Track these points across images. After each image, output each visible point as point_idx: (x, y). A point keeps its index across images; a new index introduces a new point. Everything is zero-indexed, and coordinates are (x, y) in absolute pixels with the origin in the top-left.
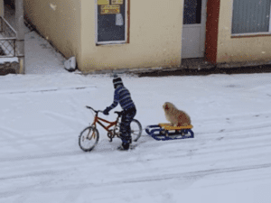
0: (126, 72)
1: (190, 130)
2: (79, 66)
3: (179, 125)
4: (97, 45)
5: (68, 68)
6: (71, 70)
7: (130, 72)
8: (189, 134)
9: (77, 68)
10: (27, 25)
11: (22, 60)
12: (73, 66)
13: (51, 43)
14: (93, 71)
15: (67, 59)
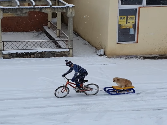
0: (135, 57)
2: (106, 53)
3: (126, 86)
4: (117, 43)
5: (99, 54)
6: (101, 55)
7: (138, 57)
9: (104, 54)
10: (75, 34)
11: (71, 50)
12: (102, 53)
13: (89, 42)
14: (115, 56)
15: (99, 50)
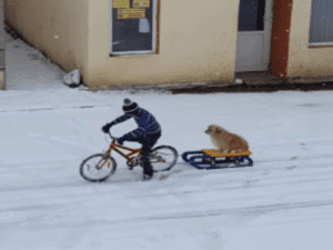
0: (153, 88)
1: (247, 157)
2: (85, 80)
4: (111, 56)
5: (69, 82)
6: (73, 86)
7: (160, 89)
8: (246, 161)
9: (81, 82)
10: (8, 32)
11: (1, 74)
12: (77, 80)
13: (44, 54)
14: (105, 87)
15: (67, 72)
